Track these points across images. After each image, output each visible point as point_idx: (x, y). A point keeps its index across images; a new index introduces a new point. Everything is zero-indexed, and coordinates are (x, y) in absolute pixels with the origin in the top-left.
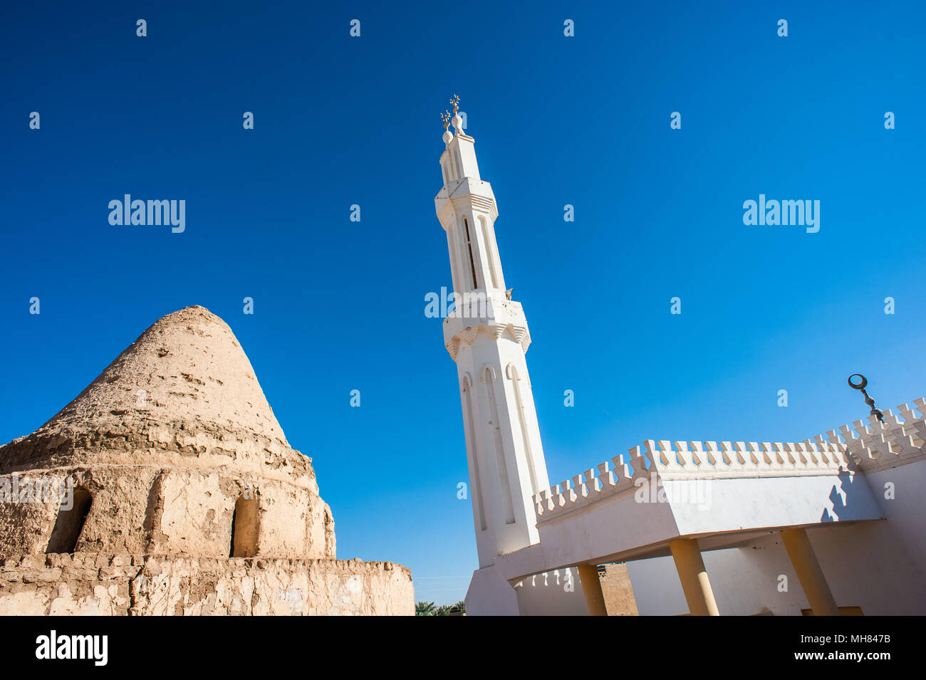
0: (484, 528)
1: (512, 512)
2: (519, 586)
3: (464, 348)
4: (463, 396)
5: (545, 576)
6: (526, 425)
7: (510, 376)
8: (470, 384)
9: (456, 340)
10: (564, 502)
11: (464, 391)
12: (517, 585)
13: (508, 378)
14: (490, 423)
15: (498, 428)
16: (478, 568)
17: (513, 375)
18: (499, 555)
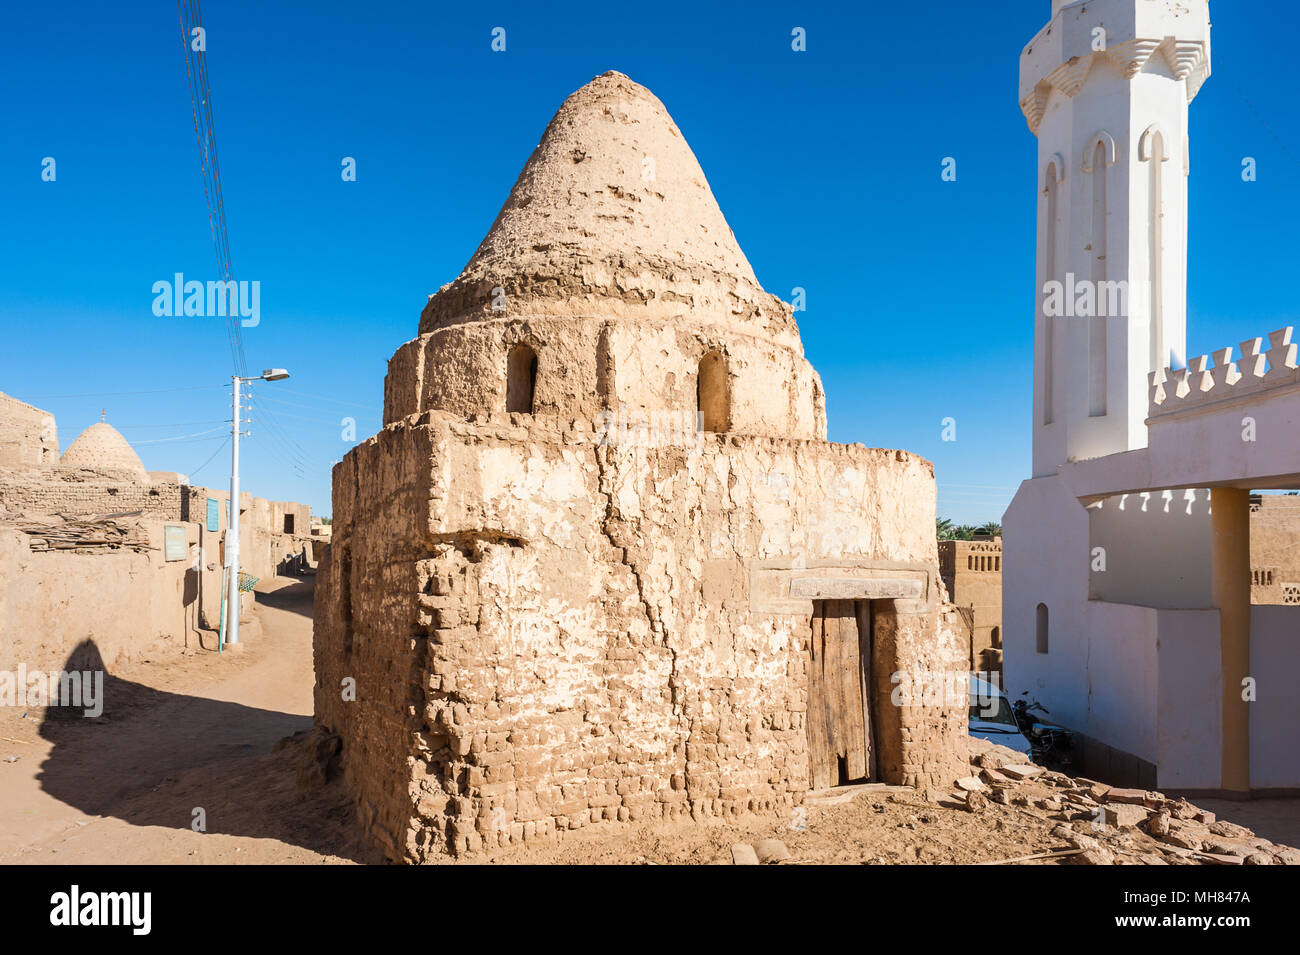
0: (1048, 421)
1: (1104, 396)
2: (1096, 507)
3: (1057, 106)
4: (1043, 201)
5: (1144, 498)
6: (1162, 249)
7: (1147, 153)
8: (1058, 177)
9: (1044, 89)
10: (1212, 384)
11: (1047, 190)
12: (1093, 505)
13: (1141, 157)
14: (1089, 248)
15: (1102, 258)
16: (1030, 477)
17: (1154, 152)
18: (1069, 461)
